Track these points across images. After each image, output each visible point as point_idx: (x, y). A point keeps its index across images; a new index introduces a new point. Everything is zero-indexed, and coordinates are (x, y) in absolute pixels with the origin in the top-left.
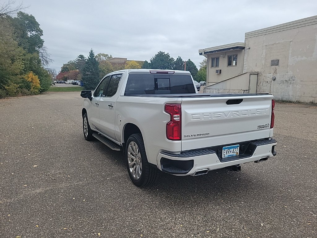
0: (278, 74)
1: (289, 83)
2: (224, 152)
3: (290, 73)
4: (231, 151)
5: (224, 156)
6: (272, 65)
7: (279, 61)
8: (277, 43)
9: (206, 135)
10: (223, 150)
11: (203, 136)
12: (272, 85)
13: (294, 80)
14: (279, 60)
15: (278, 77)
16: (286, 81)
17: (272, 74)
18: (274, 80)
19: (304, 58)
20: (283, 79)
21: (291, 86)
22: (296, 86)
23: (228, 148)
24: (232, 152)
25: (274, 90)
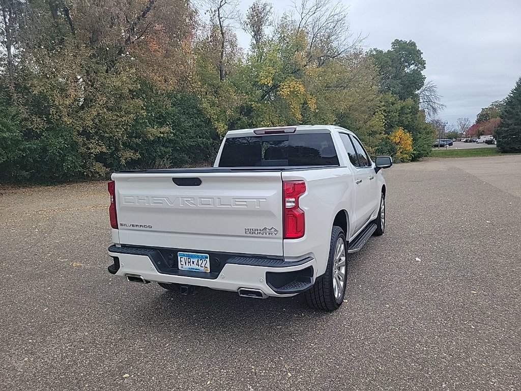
2: (181, 261)
4: (193, 262)
5: (182, 267)
9: (147, 228)
10: (179, 258)
11: (144, 229)
23: (188, 256)
24: (195, 263)
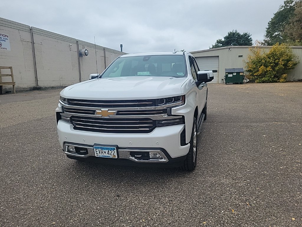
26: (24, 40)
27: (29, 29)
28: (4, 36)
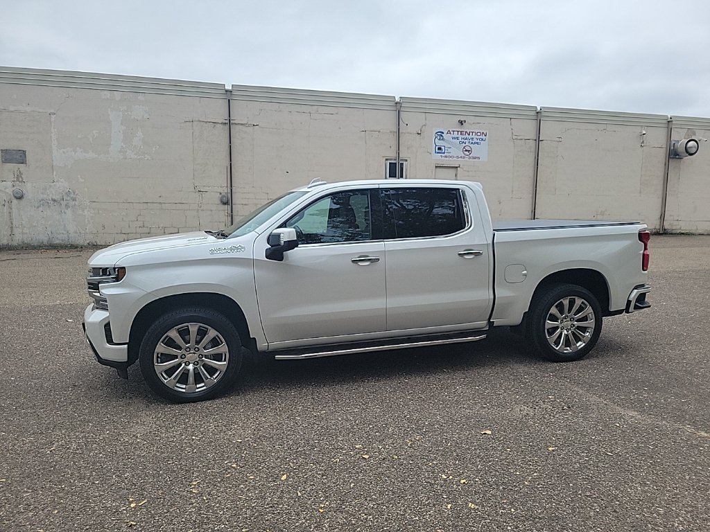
0: (29, 185)
1: (63, 206)
3: (62, 185)
6: (6, 161)
7: (25, 154)
8: (12, 108)
12: (14, 210)
13: (74, 200)
14: (24, 152)
15: (28, 189)
16: (54, 200)
17: (9, 184)
18: (20, 198)
19: (91, 155)
20: (45, 196)
21: (69, 212)
22: (83, 211)
25: (23, 222)
26: (519, 138)
27: (534, 113)
28: (479, 134)
